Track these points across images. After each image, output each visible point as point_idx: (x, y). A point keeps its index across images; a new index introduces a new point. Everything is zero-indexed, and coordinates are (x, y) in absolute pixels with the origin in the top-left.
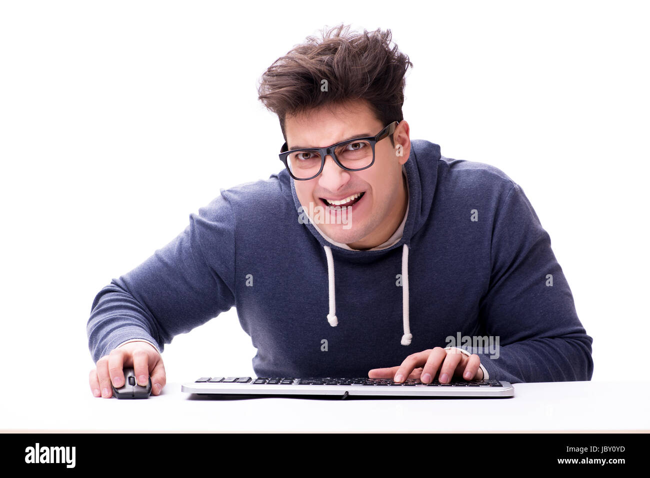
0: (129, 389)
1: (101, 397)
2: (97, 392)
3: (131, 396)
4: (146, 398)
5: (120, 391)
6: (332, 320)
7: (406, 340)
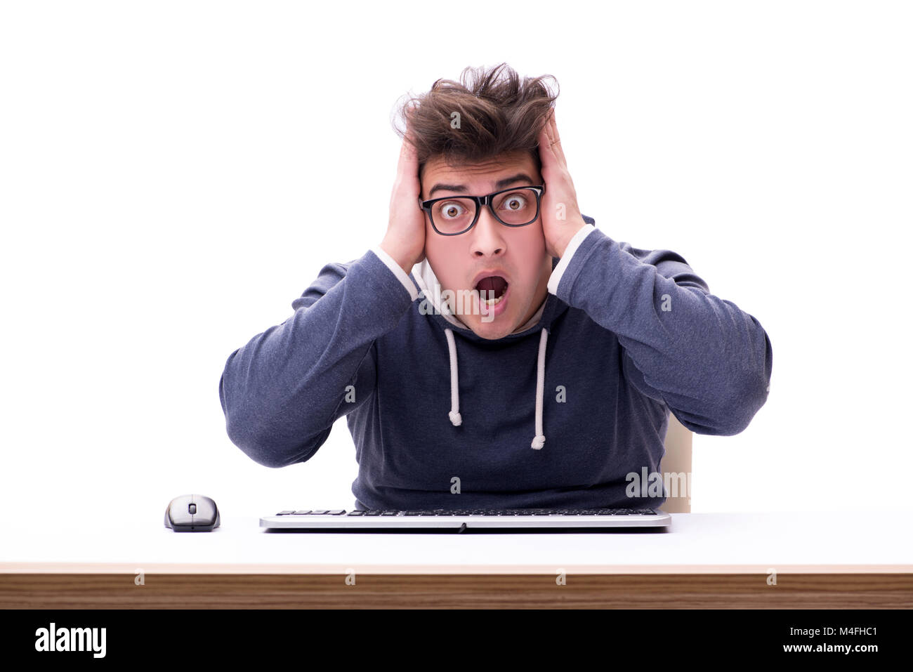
3: (190, 528)
6: (455, 417)
7: (538, 442)
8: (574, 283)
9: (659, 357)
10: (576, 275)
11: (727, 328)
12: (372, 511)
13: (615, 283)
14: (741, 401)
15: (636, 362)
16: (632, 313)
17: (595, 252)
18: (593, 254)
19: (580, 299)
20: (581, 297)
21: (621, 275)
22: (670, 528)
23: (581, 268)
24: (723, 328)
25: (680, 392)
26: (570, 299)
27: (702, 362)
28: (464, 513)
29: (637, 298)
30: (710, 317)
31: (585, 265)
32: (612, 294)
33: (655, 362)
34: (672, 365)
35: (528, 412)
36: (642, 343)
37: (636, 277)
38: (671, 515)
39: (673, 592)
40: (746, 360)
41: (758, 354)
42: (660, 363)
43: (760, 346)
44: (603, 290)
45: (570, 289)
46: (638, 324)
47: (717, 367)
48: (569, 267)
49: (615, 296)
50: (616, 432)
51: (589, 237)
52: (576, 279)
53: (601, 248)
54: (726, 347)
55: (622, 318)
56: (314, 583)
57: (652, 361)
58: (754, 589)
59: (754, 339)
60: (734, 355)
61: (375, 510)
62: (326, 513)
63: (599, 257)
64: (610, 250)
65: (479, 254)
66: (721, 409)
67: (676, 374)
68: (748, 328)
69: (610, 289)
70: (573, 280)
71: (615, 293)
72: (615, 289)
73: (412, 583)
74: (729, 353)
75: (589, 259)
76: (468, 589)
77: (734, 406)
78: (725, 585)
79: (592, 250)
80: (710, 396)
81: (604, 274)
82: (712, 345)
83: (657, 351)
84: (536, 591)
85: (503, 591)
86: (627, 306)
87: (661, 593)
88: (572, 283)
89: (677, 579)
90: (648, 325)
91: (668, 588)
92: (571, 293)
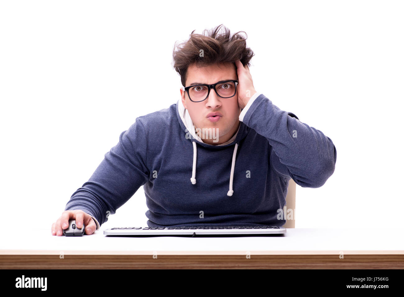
0: (71, 230)
1: (56, 235)
2: (54, 232)
3: (73, 235)
4: (81, 236)
5: (67, 232)
6: (193, 180)
7: (230, 193)
8: (252, 116)
9: (288, 150)
10: (253, 112)
11: (318, 140)
12: (154, 227)
13: (270, 117)
14: (323, 171)
15: (277, 153)
16: (277, 130)
17: (262, 103)
18: (261, 104)
19: (254, 123)
20: (254, 122)
21: (273, 113)
22: (286, 234)
23: (255, 109)
24: (316, 139)
25: (296, 166)
26: (249, 123)
27: (307, 153)
28: (194, 228)
29: (280, 124)
30: (311, 134)
31: (257, 108)
32: (269, 121)
33: (286, 152)
34: (293, 154)
35: (226, 180)
36: (281, 143)
37: (280, 115)
38: (286, 229)
39: (287, 263)
40: (326, 154)
41: (331, 152)
42: (288, 153)
43: (332, 149)
44: (265, 119)
45: (250, 118)
46: (280, 134)
47: (313, 156)
48: (250, 109)
49: (270, 122)
50: (265, 190)
51: (259, 97)
52: (252, 115)
53: (265, 102)
54: (318, 147)
55: (272, 132)
56: (128, 259)
57: (285, 152)
58: (323, 261)
59: (329, 146)
60: (321, 151)
61: (155, 227)
62: (133, 228)
63: (264, 105)
64: (268, 103)
65: (210, 107)
66: (314, 174)
67: (295, 158)
68: (327, 141)
69: (268, 119)
70: (251, 114)
71: (270, 121)
72: (270, 119)
73: (171, 259)
74: (319, 150)
75: (259, 106)
76: (196, 261)
77: (320, 173)
78: (310, 260)
79: (260, 102)
80: (310, 168)
81: (265, 112)
82: (311, 146)
83: (287, 147)
84: (227, 262)
85: (211, 262)
86: (275, 127)
87: (282, 263)
88: (251, 116)
89: (289, 257)
90: (284, 135)
91: (285, 261)
92: (250, 120)
